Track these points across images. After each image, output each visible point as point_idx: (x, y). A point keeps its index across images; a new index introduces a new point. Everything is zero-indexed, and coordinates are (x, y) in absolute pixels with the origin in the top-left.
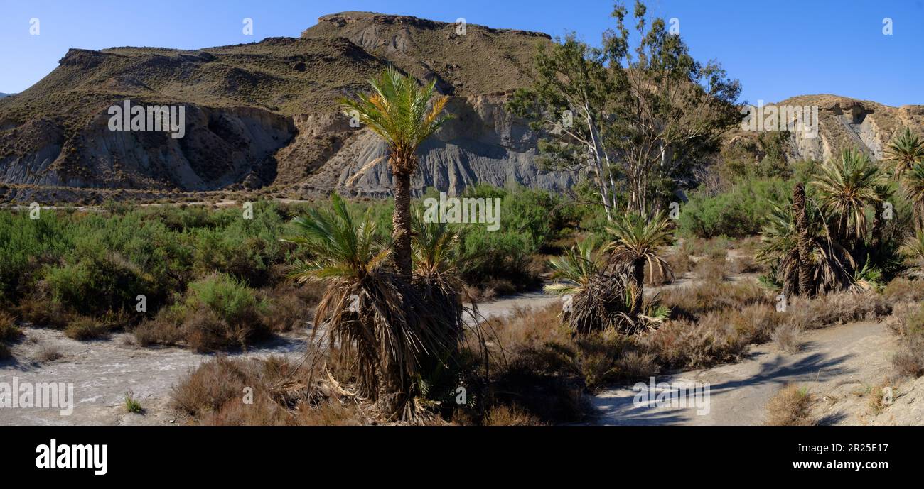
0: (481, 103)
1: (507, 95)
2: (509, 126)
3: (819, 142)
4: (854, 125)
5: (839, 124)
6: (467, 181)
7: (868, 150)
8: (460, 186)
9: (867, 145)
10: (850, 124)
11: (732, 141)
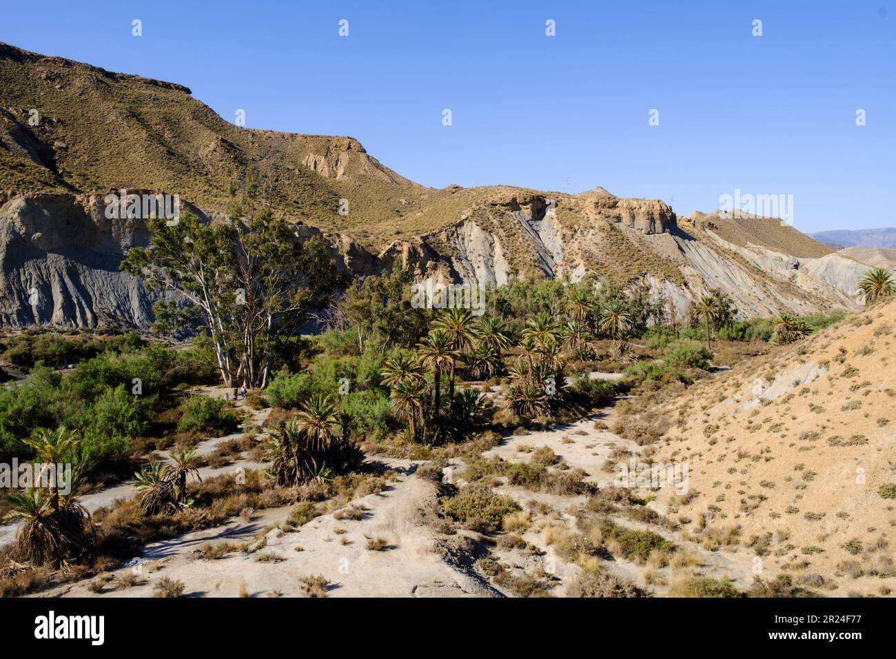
0: (94, 205)
2: (130, 232)
3: (491, 244)
4: (533, 222)
5: (515, 222)
6: (78, 300)
7: (546, 252)
8: (68, 308)
9: (546, 245)
10: (528, 221)
11: (391, 246)
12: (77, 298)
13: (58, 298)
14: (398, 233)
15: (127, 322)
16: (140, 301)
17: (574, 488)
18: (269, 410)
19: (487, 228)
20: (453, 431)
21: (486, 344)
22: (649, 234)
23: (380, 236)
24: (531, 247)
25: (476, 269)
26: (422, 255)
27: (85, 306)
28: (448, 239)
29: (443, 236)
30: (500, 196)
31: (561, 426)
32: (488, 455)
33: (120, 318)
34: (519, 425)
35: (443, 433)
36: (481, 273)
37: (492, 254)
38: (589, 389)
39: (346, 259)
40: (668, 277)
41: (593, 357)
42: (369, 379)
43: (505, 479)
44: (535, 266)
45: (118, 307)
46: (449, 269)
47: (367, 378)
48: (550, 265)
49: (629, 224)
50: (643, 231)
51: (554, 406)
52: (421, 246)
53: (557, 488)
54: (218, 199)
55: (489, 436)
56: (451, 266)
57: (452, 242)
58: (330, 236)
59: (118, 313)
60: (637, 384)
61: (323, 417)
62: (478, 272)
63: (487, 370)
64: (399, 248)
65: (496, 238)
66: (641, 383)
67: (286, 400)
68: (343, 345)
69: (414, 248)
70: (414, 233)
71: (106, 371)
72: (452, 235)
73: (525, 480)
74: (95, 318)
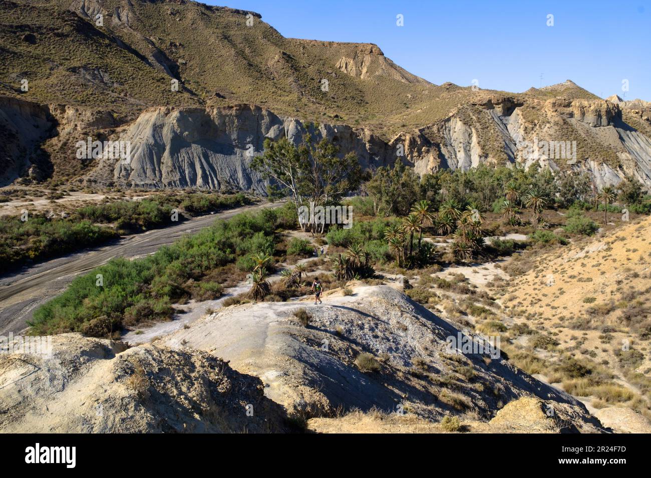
0: (216, 114)
1: (235, 108)
2: (236, 130)
3: (470, 134)
4: (503, 118)
5: (489, 118)
6: (210, 173)
7: (511, 140)
8: (205, 177)
9: (511, 135)
10: (499, 117)
11: (398, 136)
12: (209, 171)
13: (199, 172)
14: (404, 126)
15: (236, 186)
16: (243, 173)
17: (465, 291)
18: (327, 246)
19: (467, 123)
20: (418, 263)
21: (447, 215)
22: (595, 126)
23: (391, 128)
24: (500, 137)
25: (457, 152)
26: (419, 143)
27: (213, 176)
28: (439, 131)
29: (435, 129)
30: (479, 98)
31: (477, 264)
32: (433, 275)
33: (233, 184)
34: (454, 262)
35: (413, 263)
36: (461, 155)
37: (470, 142)
38: (499, 246)
39: (367, 145)
40: (605, 161)
41: (519, 224)
42: (379, 234)
43: (435, 286)
44: (501, 151)
45: (231, 177)
46: (438, 152)
47: (377, 233)
48: (513, 150)
49: (580, 119)
50: (591, 125)
51: (475, 254)
52: (419, 136)
53: (457, 291)
54: (282, 98)
55: (436, 267)
56: (440, 151)
57: (441, 133)
58: (357, 130)
59: (231, 180)
60: (533, 244)
61: (358, 253)
62: (459, 155)
63: (447, 229)
64: (403, 138)
65: (473, 130)
66: (535, 244)
67: (337, 242)
68: (364, 208)
69: (413, 138)
70: (415, 126)
71: (250, 223)
72: (442, 127)
73: (444, 286)
74: (219, 184)
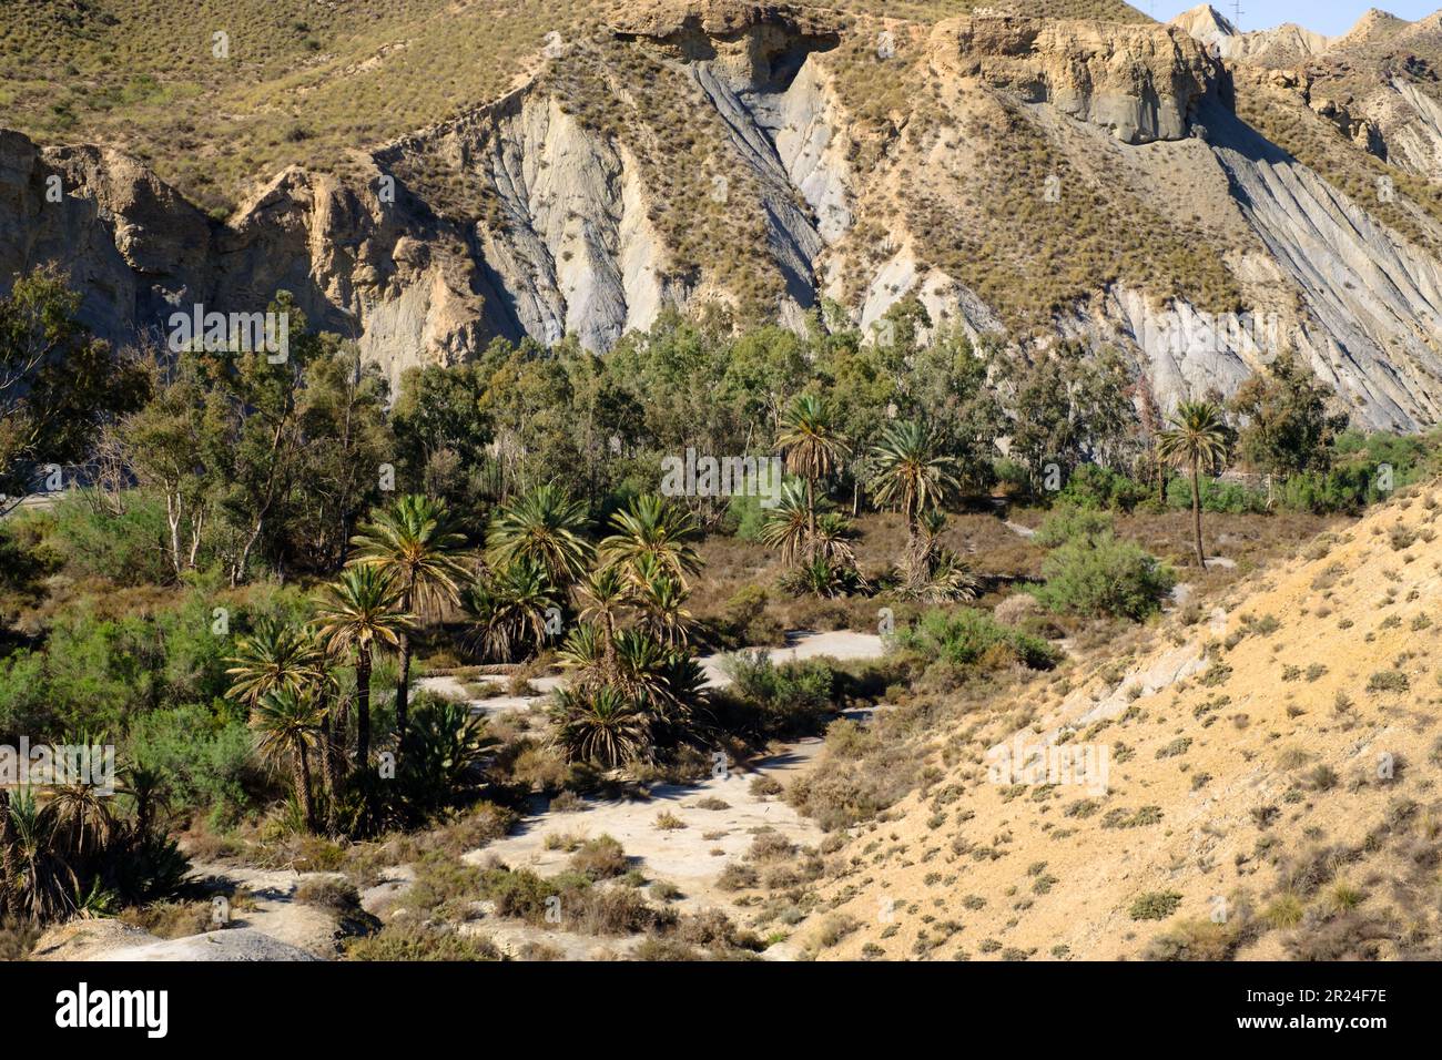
3: (611, 177)
4: (754, 99)
5: (696, 98)
7: (796, 202)
9: (795, 180)
10: (737, 96)
11: (272, 186)
14: (299, 136)
17: (626, 920)
19: (597, 122)
20: (398, 804)
21: (526, 561)
22: (1135, 141)
23: (236, 145)
24: (744, 187)
25: (559, 261)
26: (378, 219)
28: (468, 161)
29: (450, 149)
30: (643, 7)
31: (673, 787)
32: (474, 858)
34: (568, 785)
35: (375, 806)
36: (577, 275)
37: (615, 210)
38: (769, 692)
39: (122, 231)
40: (1182, 291)
41: (850, 585)
42: (199, 672)
43: (488, 907)
44: (755, 253)
46: (469, 263)
47: (193, 669)
48: (805, 248)
49: (1072, 107)
50: (1117, 133)
51: (664, 738)
53: (591, 920)
55: (485, 814)
56: (477, 255)
57: (479, 169)
58: (66, 154)
60: (913, 673)
62: (565, 272)
63: (529, 630)
64: (299, 194)
65: (627, 156)
66: (922, 670)
68: (121, 549)
69: (350, 194)
70: (352, 138)
72: (482, 144)
73: (527, 906)
